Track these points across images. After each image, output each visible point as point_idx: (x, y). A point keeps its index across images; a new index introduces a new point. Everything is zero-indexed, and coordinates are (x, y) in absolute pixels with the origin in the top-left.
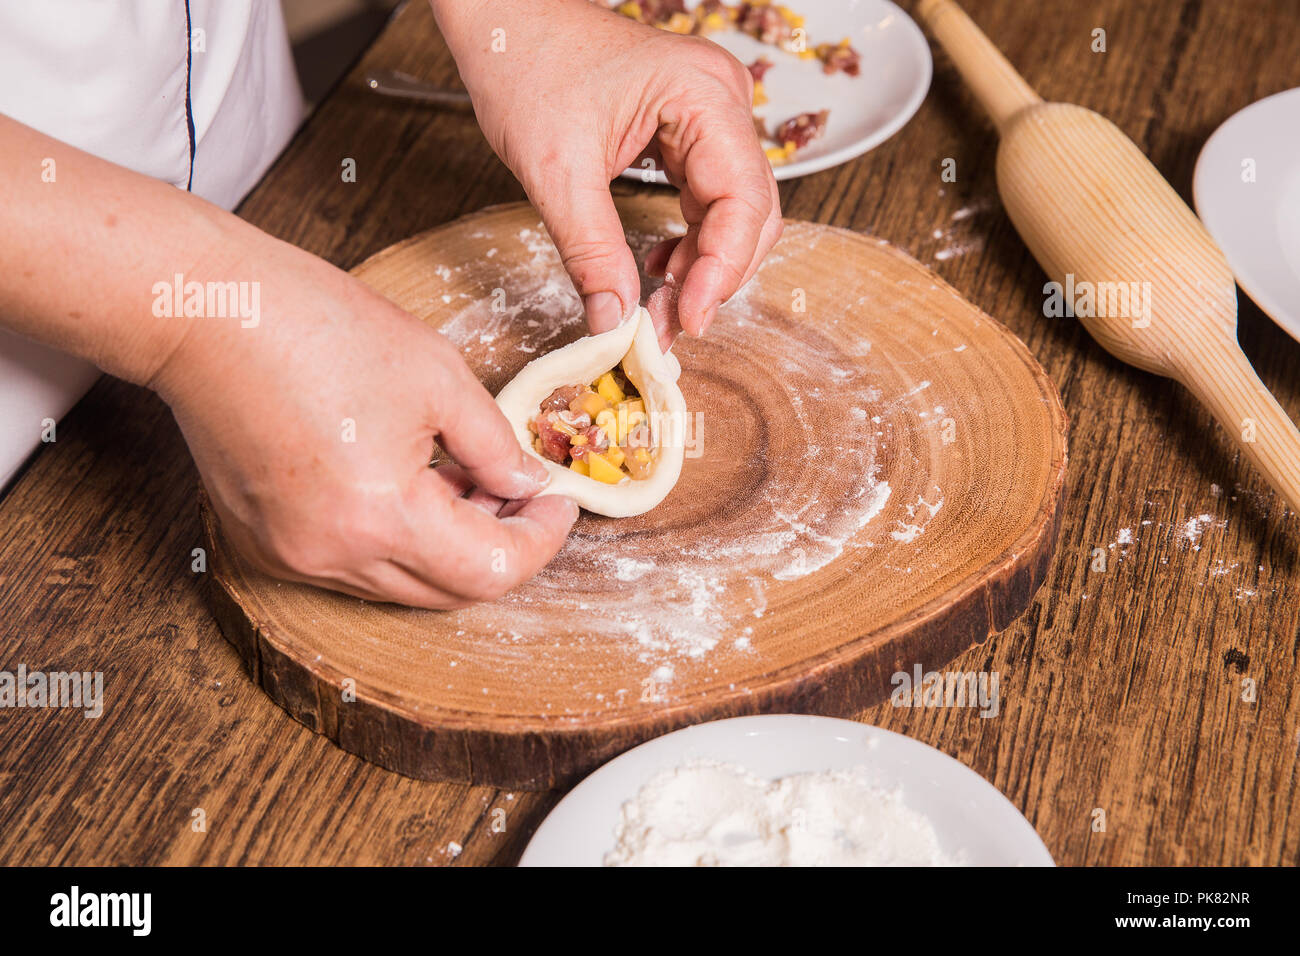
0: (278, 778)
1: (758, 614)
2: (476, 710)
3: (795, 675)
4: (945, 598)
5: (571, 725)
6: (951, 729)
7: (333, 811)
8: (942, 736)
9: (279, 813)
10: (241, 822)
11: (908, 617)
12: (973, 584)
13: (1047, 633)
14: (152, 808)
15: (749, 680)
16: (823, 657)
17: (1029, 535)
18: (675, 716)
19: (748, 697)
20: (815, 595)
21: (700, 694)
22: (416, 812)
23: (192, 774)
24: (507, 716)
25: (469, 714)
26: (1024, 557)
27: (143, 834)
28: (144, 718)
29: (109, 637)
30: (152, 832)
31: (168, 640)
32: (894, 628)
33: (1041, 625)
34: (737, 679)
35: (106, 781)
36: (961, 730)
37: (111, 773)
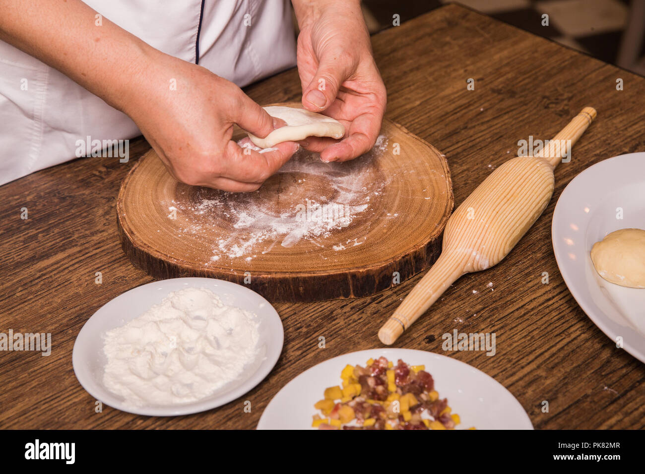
0: (98, 251)
1: (263, 253)
2: (151, 246)
3: (255, 275)
4: (328, 271)
5: (173, 262)
6: (310, 319)
7: (103, 265)
8: (305, 320)
9: (89, 260)
10: (76, 258)
11: (310, 272)
12: (343, 271)
13: (375, 305)
14: (57, 244)
15: (239, 270)
16: (270, 273)
17: (379, 264)
18: (208, 272)
19: (235, 275)
20: (288, 254)
21: (220, 268)
22: (126, 276)
23: (77, 240)
24: (158, 252)
25: (148, 247)
26: (371, 270)
27: (48, 250)
28: (80, 220)
29: (94, 194)
30: (51, 251)
31: (108, 201)
32: (301, 274)
33: (376, 302)
34: (234, 269)
35: (53, 232)
36: (312, 321)
37: (57, 231)
